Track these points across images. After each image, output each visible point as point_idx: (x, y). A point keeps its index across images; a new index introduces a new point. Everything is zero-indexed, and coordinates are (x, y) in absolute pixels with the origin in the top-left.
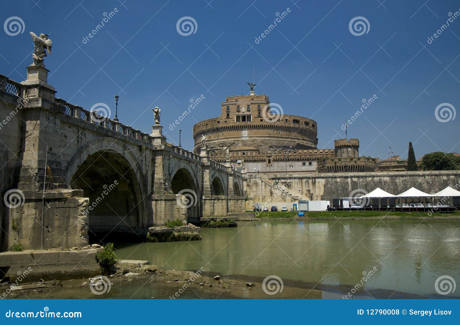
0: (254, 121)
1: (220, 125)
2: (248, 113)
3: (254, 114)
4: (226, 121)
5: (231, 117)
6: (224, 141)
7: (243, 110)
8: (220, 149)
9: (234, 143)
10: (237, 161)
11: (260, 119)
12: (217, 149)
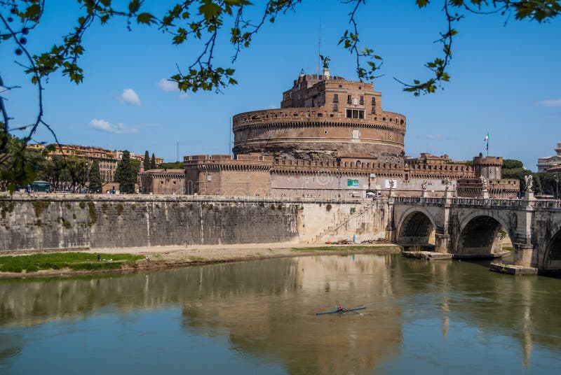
0: (367, 119)
1: (322, 120)
2: (361, 107)
3: (367, 108)
4: (332, 116)
5: (339, 110)
6: (328, 143)
7: (356, 101)
8: (320, 153)
9: (342, 147)
10: (369, 174)
11: (374, 116)
12: (317, 153)
